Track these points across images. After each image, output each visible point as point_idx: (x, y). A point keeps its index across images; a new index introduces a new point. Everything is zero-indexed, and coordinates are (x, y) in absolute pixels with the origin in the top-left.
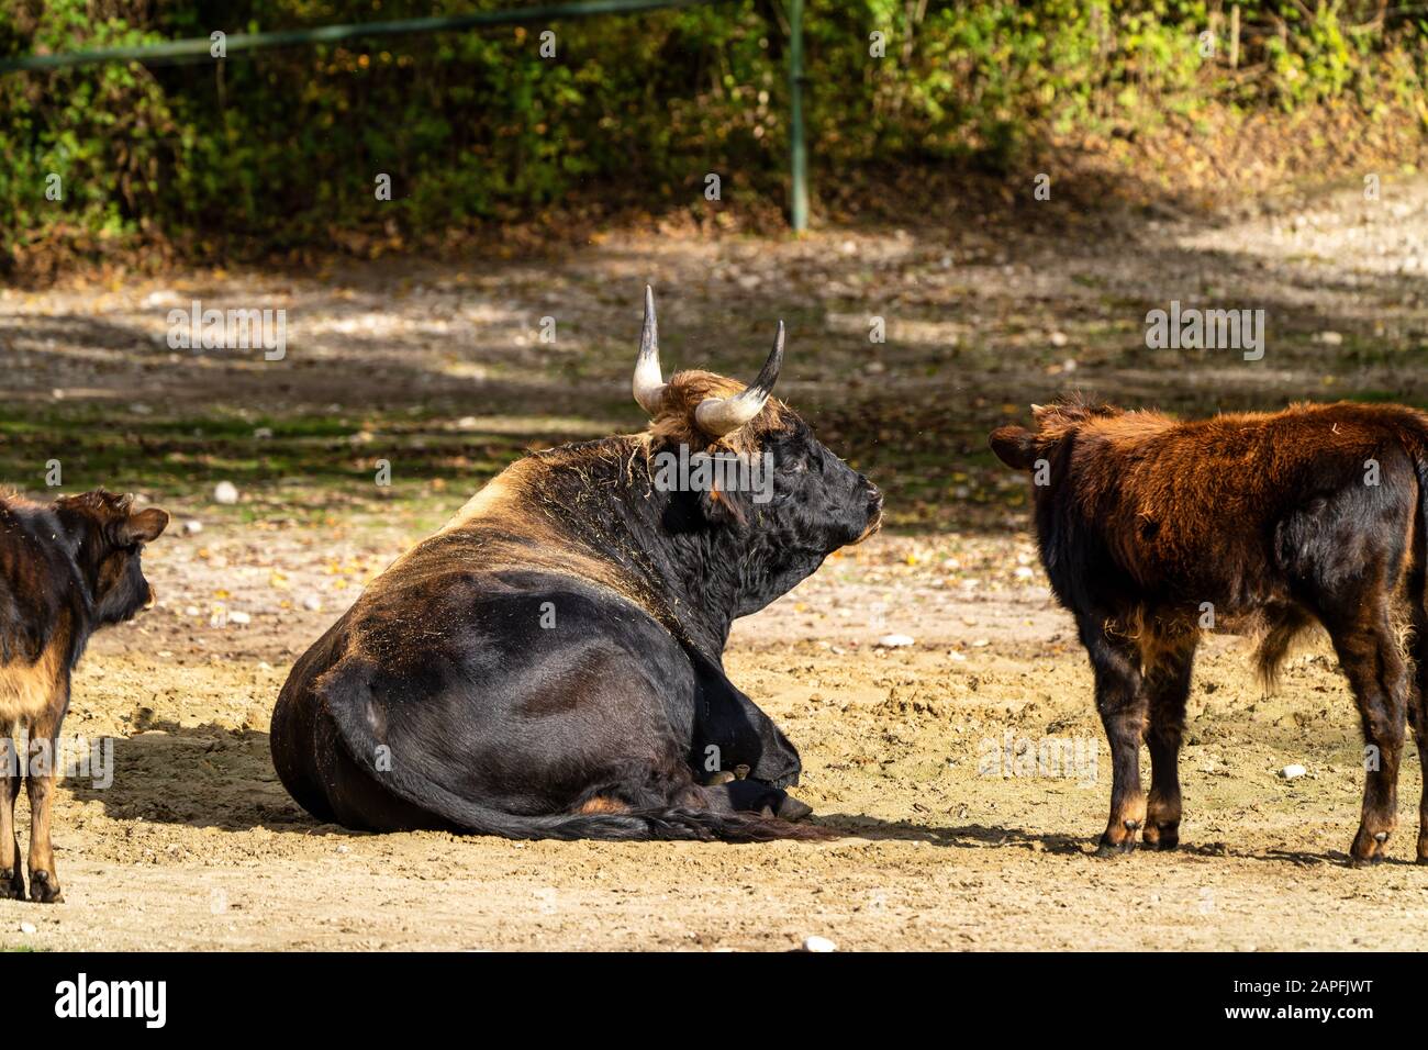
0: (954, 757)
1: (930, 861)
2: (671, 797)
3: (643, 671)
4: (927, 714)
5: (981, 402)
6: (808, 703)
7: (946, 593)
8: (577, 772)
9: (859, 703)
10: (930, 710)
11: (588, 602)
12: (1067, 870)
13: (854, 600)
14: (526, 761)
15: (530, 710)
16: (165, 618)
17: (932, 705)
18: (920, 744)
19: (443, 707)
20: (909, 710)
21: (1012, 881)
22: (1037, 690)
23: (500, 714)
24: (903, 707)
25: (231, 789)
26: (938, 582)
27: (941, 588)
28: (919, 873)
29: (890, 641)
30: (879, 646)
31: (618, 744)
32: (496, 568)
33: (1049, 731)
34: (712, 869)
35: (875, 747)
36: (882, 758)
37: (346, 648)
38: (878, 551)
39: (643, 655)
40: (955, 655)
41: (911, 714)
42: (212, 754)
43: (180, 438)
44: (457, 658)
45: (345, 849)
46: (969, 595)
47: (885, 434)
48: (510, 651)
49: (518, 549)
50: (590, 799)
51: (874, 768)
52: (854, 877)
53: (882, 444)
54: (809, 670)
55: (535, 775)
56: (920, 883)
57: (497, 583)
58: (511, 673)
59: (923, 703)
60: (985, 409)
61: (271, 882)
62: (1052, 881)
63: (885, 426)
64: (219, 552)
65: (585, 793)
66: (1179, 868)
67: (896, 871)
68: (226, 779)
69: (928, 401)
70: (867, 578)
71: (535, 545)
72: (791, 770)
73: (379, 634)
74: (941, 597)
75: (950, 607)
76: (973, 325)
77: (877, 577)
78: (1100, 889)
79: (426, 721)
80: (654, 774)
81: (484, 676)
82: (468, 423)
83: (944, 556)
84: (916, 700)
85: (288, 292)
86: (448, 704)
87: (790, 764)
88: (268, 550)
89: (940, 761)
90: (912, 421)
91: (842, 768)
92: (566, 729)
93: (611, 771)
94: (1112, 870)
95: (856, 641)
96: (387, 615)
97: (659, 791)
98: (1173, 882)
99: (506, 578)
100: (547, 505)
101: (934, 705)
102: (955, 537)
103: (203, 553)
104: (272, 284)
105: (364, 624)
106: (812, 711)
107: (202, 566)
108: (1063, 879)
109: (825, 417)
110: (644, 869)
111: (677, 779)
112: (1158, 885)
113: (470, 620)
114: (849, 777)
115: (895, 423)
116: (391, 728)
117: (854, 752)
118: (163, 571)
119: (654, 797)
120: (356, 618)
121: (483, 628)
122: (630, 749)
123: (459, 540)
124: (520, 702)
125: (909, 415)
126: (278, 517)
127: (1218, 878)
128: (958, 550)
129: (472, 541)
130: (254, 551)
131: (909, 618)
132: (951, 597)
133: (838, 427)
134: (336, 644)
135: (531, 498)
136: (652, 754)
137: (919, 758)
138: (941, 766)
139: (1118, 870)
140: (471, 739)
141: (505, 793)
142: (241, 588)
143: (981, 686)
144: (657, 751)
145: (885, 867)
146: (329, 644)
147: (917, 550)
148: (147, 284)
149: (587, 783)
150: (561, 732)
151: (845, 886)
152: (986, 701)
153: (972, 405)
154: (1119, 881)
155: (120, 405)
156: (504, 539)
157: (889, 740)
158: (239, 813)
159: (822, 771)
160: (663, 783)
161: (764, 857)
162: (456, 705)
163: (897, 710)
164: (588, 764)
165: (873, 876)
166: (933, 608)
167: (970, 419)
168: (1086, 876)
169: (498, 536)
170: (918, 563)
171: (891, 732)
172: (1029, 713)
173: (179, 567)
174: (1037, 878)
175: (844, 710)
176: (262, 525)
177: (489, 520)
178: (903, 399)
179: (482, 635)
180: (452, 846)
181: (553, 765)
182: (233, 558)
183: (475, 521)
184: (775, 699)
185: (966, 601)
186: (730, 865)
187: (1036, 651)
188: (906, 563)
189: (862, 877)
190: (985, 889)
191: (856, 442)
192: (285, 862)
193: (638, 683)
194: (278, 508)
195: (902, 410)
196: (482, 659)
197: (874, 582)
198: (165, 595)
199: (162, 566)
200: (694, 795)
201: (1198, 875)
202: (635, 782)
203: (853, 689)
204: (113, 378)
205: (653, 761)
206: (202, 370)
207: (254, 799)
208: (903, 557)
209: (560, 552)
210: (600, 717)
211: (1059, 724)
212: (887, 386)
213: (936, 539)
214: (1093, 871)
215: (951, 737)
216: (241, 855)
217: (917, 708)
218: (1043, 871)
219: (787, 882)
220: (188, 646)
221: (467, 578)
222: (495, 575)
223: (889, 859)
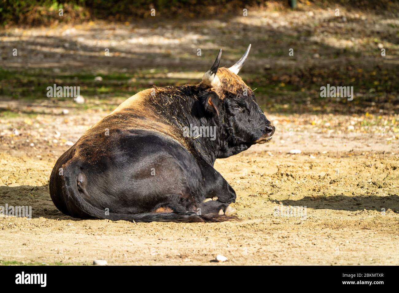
0: (294, 192)
1: (274, 229)
2: (187, 207)
3: (178, 163)
4: (290, 177)
5: (350, 68)
6: (250, 174)
7: (321, 135)
8: (154, 199)
9: (267, 173)
10: (291, 176)
11: (160, 139)
12: (321, 232)
13: (288, 137)
14: (136, 195)
15: (137, 177)
16: (45, 144)
17: (292, 174)
18: (283, 188)
19: (107, 176)
20: (284, 176)
21: (300, 236)
22: (333, 169)
23: (127, 179)
24: (282, 175)
25: (37, 204)
26: (320, 131)
27: (320, 133)
28: (269, 233)
29: (293, 151)
30: (289, 153)
31: (169, 189)
32: (129, 128)
33: (330, 183)
34: (197, 232)
35: (268, 189)
36: (269, 193)
37: (75, 154)
38: (302, 120)
39: (179, 159)
40: (312, 157)
41: (285, 178)
42: (33, 191)
43: (68, 81)
44: (112, 159)
45: (70, 224)
46: (329, 135)
47: (315, 79)
48: (131, 156)
49: (139, 121)
50: (159, 208)
51: (266, 196)
52: (245, 235)
53: (313, 83)
54: (254, 162)
55: (139, 200)
56: (267, 237)
57: (128, 133)
58: (131, 164)
59: (289, 173)
60: (351, 70)
61: (39, 236)
62: (314, 236)
63: (316, 76)
64: (72, 121)
65: (157, 206)
66: (360, 231)
67: (261, 232)
68: (36, 200)
69: (332, 68)
70: (295, 130)
71: (145, 119)
72: (232, 199)
73: (86, 149)
74: (319, 136)
75: (321, 140)
76: (352, 41)
77: (299, 129)
78: (330, 239)
79: (100, 181)
80: (181, 199)
81: (122, 165)
82: (170, 75)
83: (325, 122)
84: (287, 172)
85: (114, 29)
86: (108, 175)
87: (232, 196)
88: (89, 120)
89: (290, 194)
90: (325, 75)
91: (254, 196)
92: (150, 184)
93: (166, 199)
94: (337, 232)
95: (281, 152)
96: (89, 143)
97: (183, 205)
98: (357, 236)
99: (132, 131)
100: (154, 105)
101: (293, 174)
102: (331, 115)
103: (66, 121)
104: (109, 26)
105: (81, 146)
106: (251, 175)
107: (64, 125)
108: (318, 235)
109: (295, 73)
110: (173, 231)
111: (190, 201)
112: (351, 237)
113: (118, 145)
114: (256, 199)
115: (320, 75)
116: (89, 183)
117: (260, 191)
118: (50, 127)
119: (181, 207)
120: (78, 144)
121: (122, 148)
122: (173, 191)
123: (118, 117)
124: (134, 174)
125: (325, 72)
126: (96, 108)
127: (372, 235)
128: (330, 120)
129: (122, 118)
130: (84, 120)
131: (304, 144)
132: (323, 136)
133: (299, 77)
134: (71, 153)
135: (149, 102)
136: (181, 192)
137: (282, 192)
138: (289, 196)
139: (338, 232)
140: (116, 188)
141: (128, 206)
142: (76, 133)
143: (313, 168)
144: (183, 191)
145: (258, 231)
146: (69, 153)
147: (316, 120)
148: (66, 26)
149: (157, 202)
150: (148, 184)
151: (241, 237)
152: (314, 173)
153: (347, 69)
154: (338, 236)
155: (50, 69)
156: (134, 117)
157: (273, 186)
158: (38, 212)
159: (247, 197)
160: (185, 203)
161: (216, 227)
162: (112, 174)
163: (280, 176)
164: (158, 196)
165: (252, 234)
166: (314, 140)
167: (346, 74)
168: (327, 234)
169: (131, 116)
170: (316, 124)
171: (274, 184)
172: (326, 177)
173: (56, 126)
174: (310, 235)
175: (262, 176)
176: (89, 111)
177: (130, 109)
178: (324, 67)
179: (121, 150)
180: (109, 223)
181: (145, 196)
182: (76, 122)
183: (125, 109)
184: (240, 172)
185: (327, 138)
186: (203, 230)
187: (343, 155)
188: (311, 124)
189: (248, 234)
190: (290, 238)
191: (305, 82)
192: (48, 229)
193: (176, 168)
194: (97, 105)
195: (322, 71)
196: (121, 159)
197: (297, 131)
198: (48, 135)
199: (50, 125)
200: (196, 206)
201: (366, 234)
202: (175, 202)
203: (268, 168)
204: (50, 60)
205: (181, 194)
206: (81, 56)
207: (44, 207)
208: (311, 122)
209: (154, 122)
210: (162, 179)
211: (334, 181)
212: (319, 63)
213: (325, 116)
214: (330, 232)
215: (295, 185)
216: (33, 227)
217: (287, 175)
218: (312, 232)
219: (221, 236)
220: (48, 153)
221: (118, 131)
222: (128, 130)
223: (260, 228)
